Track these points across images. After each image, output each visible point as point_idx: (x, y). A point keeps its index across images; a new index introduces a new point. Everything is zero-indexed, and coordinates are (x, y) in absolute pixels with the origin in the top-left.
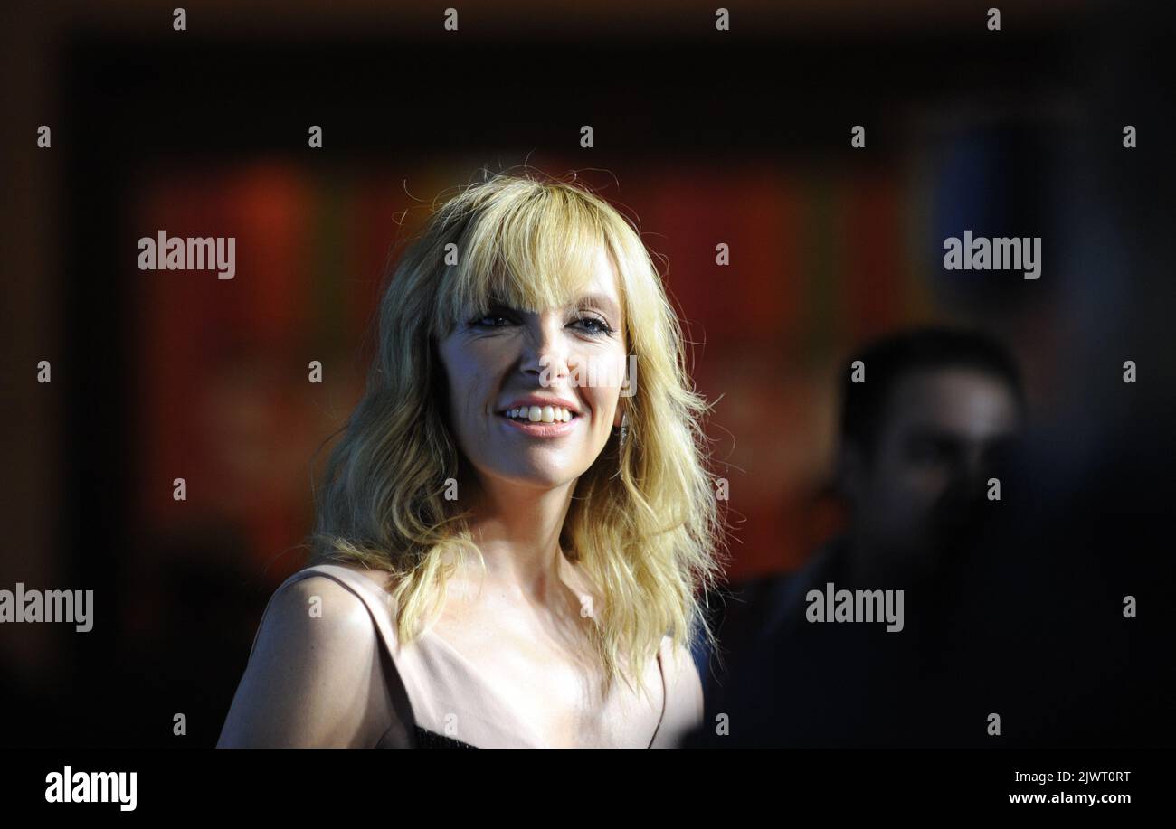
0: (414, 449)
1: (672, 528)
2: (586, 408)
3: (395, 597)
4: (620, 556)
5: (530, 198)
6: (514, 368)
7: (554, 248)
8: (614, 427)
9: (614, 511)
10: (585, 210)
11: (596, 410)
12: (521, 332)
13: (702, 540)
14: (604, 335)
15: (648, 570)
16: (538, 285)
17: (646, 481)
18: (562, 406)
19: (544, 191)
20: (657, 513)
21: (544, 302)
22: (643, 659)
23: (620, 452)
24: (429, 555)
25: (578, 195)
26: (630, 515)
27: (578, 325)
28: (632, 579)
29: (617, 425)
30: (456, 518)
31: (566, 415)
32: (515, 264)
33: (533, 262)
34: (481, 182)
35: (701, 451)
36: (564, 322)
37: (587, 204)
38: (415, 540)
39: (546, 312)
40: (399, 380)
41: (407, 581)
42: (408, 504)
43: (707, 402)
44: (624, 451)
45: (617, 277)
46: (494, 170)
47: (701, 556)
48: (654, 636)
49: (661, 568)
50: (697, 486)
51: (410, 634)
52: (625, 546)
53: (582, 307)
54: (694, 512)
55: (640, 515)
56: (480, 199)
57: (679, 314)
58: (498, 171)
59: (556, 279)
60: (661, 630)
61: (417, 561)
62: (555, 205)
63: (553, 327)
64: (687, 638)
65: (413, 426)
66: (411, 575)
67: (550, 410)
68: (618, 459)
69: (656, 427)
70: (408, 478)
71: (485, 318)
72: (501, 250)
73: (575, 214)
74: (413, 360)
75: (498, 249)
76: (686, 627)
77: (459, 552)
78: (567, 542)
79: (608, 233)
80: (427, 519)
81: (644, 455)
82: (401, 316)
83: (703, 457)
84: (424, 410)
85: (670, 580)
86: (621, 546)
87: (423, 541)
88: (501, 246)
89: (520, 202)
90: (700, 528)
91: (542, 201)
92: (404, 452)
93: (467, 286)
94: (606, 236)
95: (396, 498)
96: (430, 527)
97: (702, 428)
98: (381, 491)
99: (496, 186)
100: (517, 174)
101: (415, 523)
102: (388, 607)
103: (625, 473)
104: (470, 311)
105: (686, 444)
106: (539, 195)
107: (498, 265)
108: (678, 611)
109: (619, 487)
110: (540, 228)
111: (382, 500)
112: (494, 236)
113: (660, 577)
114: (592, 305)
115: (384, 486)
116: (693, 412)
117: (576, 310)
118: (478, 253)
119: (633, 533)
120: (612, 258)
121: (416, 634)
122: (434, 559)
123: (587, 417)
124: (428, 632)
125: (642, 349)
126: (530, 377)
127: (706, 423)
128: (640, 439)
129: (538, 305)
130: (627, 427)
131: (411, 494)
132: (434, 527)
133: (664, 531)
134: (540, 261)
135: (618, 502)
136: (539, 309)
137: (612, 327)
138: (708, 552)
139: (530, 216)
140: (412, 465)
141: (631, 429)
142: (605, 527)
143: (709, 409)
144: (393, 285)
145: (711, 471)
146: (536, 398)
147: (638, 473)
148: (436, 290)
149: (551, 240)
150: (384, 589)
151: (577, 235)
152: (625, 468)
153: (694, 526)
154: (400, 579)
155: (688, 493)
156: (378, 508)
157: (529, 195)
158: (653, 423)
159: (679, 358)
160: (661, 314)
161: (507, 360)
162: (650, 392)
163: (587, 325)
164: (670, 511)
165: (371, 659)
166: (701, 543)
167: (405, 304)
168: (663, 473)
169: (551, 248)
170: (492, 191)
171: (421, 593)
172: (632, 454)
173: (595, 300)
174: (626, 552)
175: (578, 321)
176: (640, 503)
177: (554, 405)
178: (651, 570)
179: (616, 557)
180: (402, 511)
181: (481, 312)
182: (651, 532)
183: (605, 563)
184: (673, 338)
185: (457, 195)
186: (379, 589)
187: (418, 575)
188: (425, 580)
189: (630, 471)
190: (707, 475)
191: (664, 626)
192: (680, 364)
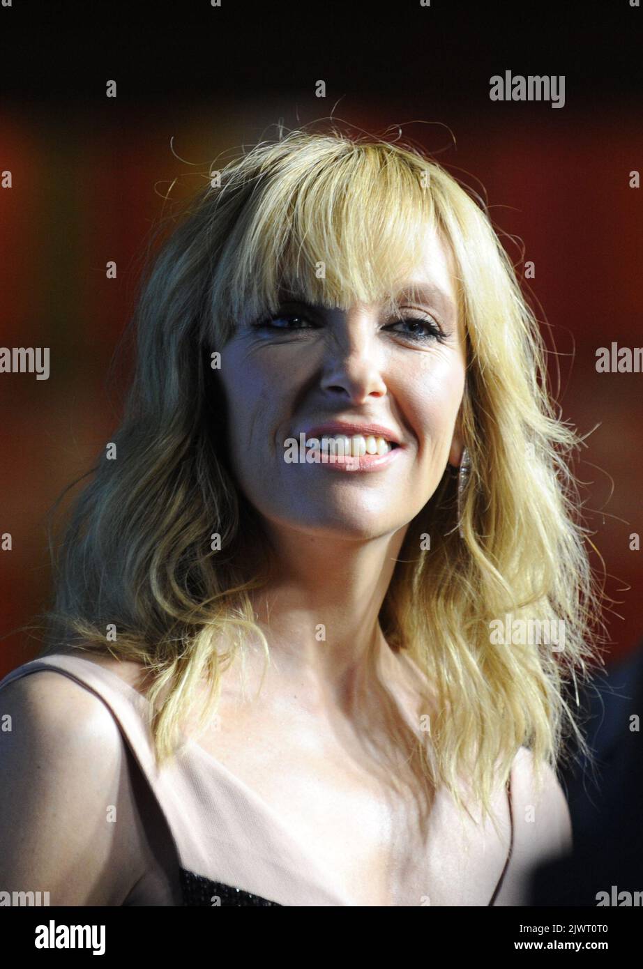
0: (180, 497)
1: (532, 601)
2: (412, 438)
3: (149, 699)
4: (461, 639)
5: (336, 159)
6: (313, 383)
7: (366, 223)
8: (449, 465)
9: (453, 578)
10: (409, 175)
11: (423, 440)
12: (322, 337)
13: (572, 617)
14: (433, 342)
15: (499, 657)
16: (345, 272)
17: (495, 539)
18: (376, 434)
19: (356, 151)
20: (511, 582)
21: (352, 295)
22: (492, 777)
23: (459, 501)
24: (195, 641)
25: (401, 156)
26: (473, 584)
27: (400, 328)
28: (477, 669)
29: (454, 462)
30: (233, 590)
31: (383, 445)
32: (313, 242)
33: (338, 242)
34: (273, 139)
35: (570, 498)
36: (380, 323)
37: (413, 168)
38: (180, 619)
39: (354, 308)
40: (162, 402)
41: (167, 676)
42: (171, 570)
43: (577, 434)
44: (465, 500)
45: (451, 263)
46: (290, 125)
47: (570, 640)
48: (507, 745)
49: (516, 656)
50: (563, 545)
51: (170, 748)
52: (467, 626)
53: (403, 303)
54: (561, 581)
55: (488, 584)
56: (269, 162)
57: (539, 316)
58: (294, 127)
59: (368, 264)
60: (517, 739)
61: (180, 648)
62: (368, 168)
63: (365, 329)
64: (551, 748)
65: (180, 464)
66: (172, 669)
67: (360, 441)
68: (456, 511)
69: (508, 467)
70: (172, 534)
71: (275, 317)
72: (295, 225)
73: (396, 178)
74: (180, 377)
75: (290, 225)
76: (550, 733)
77: (237, 636)
78: (389, 621)
79: (440, 205)
80: (196, 590)
81: (492, 504)
82: (165, 317)
83: (572, 508)
84: (194, 443)
85: (529, 671)
86: (462, 627)
87: (189, 619)
88: (295, 221)
89: (322, 165)
90: (569, 602)
91: (352, 161)
92: (167, 499)
93: (249, 275)
94: (437, 209)
95: (156, 561)
96: (200, 601)
97: (570, 468)
98: (136, 552)
99: (292, 146)
100: (321, 129)
101: (180, 594)
102: (139, 711)
103: (466, 528)
104: (254, 308)
105: (550, 489)
106: (349, 155)
107: (291, 247)
108: (540, 712)
109: (458, 545)
110: (347, 197)
111: (138, 560)
112: (285, 209)
113: (516, 668)
114: (417, 300)
115: (143, 542)
116: (558, 447)
117: (394, 306)
118: (265, 231)
119: (477, 608)
120: (445, 239)
121: (177, 748)
122: (204, 645)
123: (412, 449)
124: (192, 747)
125: (486, 360)
126: (334, 397)
127: (575, 461)
128: (486, 483)
129: (344, 299)
130: (468, 467)
131: (176, 556)
132: (207, 601)
133: (520, 606)
134: (347, 240)
135: (458, 568)
136: (346, 304)
137: (445, 330)
138: (579, 633)
139: (336, 181)
140: (177, 517)
141: (474, 469)
142: (441, 602)
143: (579, 444)
144: (155, 275)
145: (583, 525)
146: (341, 424)
147: (484, 528)
148: (209, 281)
149: (362, 214)
150: (135, 687)
151: (396, 207)
152: (466, 523)
153: (560, 598)
154: (157, 672)
155: (551, 554)
156: (134, 574)
157: (335, 155)
158: (503, 462)
159: (538, 374)
160: (513, 314)
161: (302, 374)
162: (499, 420)
163: (412, 328)
164: (529, 578)
165: (117, 781)
166: (571, 622)
167: (169, 301)
168: (517, 527)
169: (362, 223)
170: (286, 151)
171: (184, 691)
172: (475, 503)
173: (421, 292)
174: (469, 633)
175: (400, 322)
176: (487, 568)
177: (366, 433)
178: (503, 658)
179: (455, 640)
180: (163, 579)
181: (269, 309)
182: (502, 607)
183: (440, 649)
184: (530, 347)
185: (238, 156)
186: (128, 688)
187: (181, 667)
188: (191, 673)
189: (473, 526)
190: (576, 530)
191: (522, 733)
192: (539, 382)
